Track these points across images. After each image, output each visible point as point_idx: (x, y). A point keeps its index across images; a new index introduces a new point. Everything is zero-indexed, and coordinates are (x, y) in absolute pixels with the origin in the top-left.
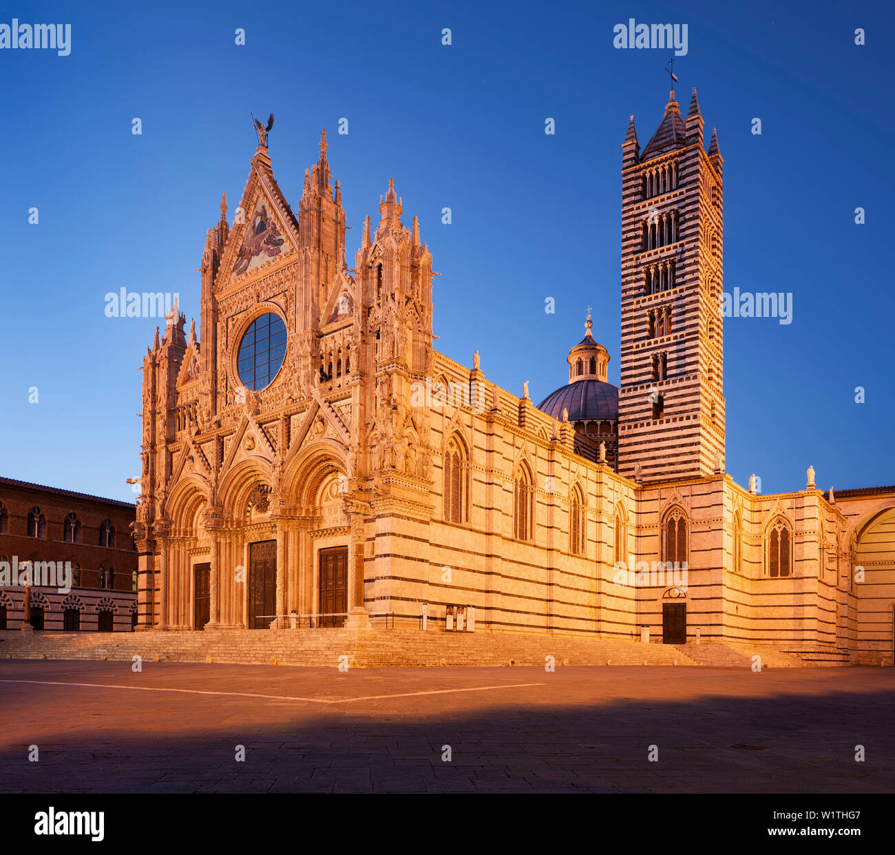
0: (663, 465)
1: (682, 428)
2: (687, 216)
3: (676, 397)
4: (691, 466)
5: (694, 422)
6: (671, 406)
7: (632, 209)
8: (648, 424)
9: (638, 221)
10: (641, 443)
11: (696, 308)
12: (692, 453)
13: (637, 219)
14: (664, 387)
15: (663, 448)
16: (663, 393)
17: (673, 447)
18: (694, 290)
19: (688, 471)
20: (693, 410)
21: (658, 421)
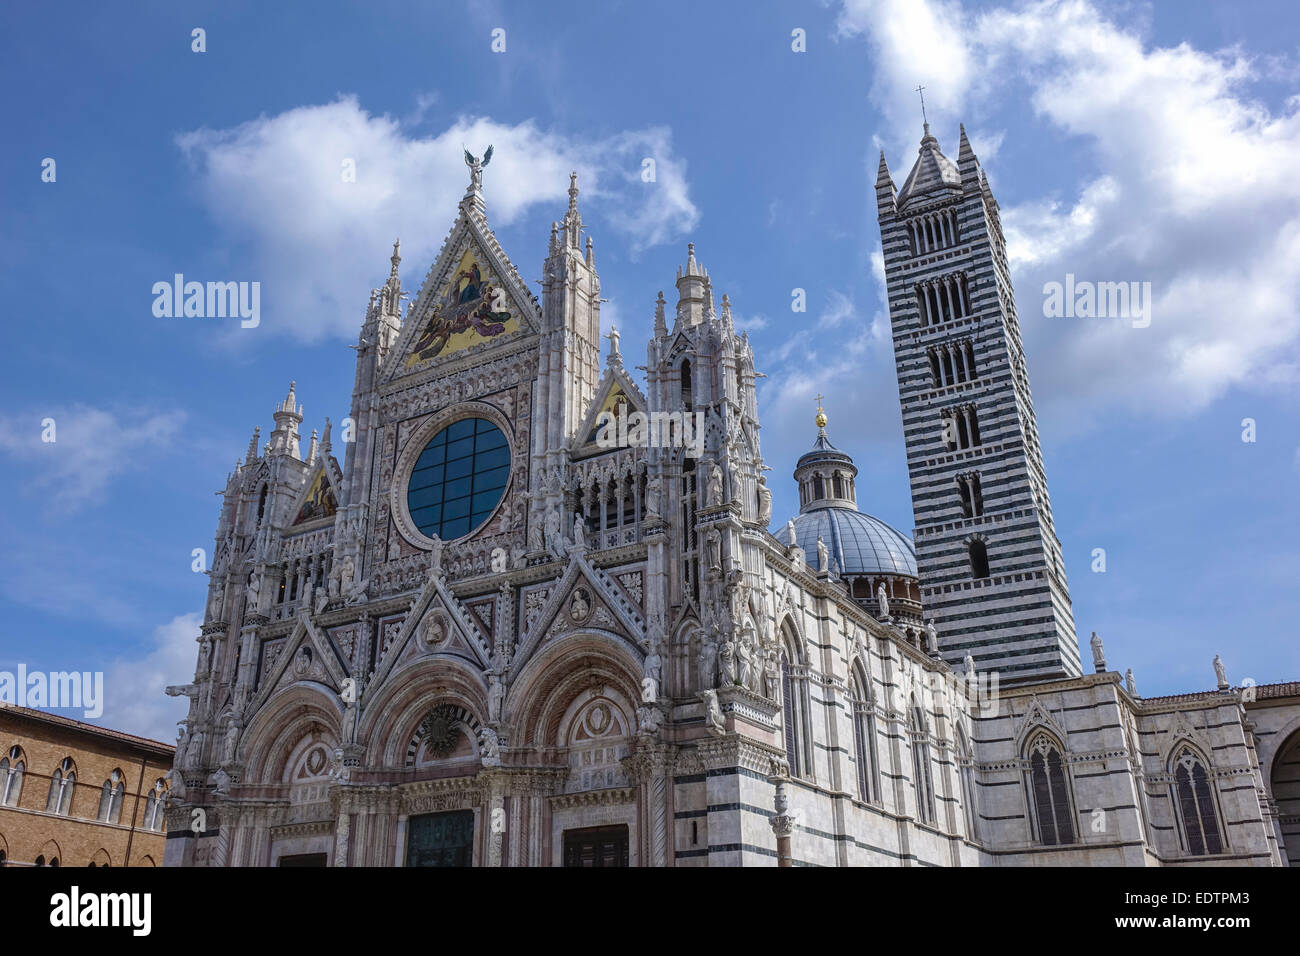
0: (1002, 656)
1: (1022, 593)
2: (979, 282)
3: (1005, 543)
4: (1046, 657)
5: (1039, 583)
6: (999, 557)
7: (899, 268)
8: (967, 586)
9: (910, 285)
10: (960, 617)
11: (1012, 409)
12: (1044, 635)
13: (907, 282)
14: (984, 527)
15: (997, 626)
16: (983, 537)
17: (1013, 624)
18: (1005, 382)
19: (1043, 666)
20: (1034, 564)
21: (982, 581)
